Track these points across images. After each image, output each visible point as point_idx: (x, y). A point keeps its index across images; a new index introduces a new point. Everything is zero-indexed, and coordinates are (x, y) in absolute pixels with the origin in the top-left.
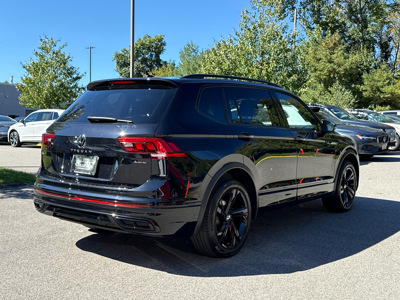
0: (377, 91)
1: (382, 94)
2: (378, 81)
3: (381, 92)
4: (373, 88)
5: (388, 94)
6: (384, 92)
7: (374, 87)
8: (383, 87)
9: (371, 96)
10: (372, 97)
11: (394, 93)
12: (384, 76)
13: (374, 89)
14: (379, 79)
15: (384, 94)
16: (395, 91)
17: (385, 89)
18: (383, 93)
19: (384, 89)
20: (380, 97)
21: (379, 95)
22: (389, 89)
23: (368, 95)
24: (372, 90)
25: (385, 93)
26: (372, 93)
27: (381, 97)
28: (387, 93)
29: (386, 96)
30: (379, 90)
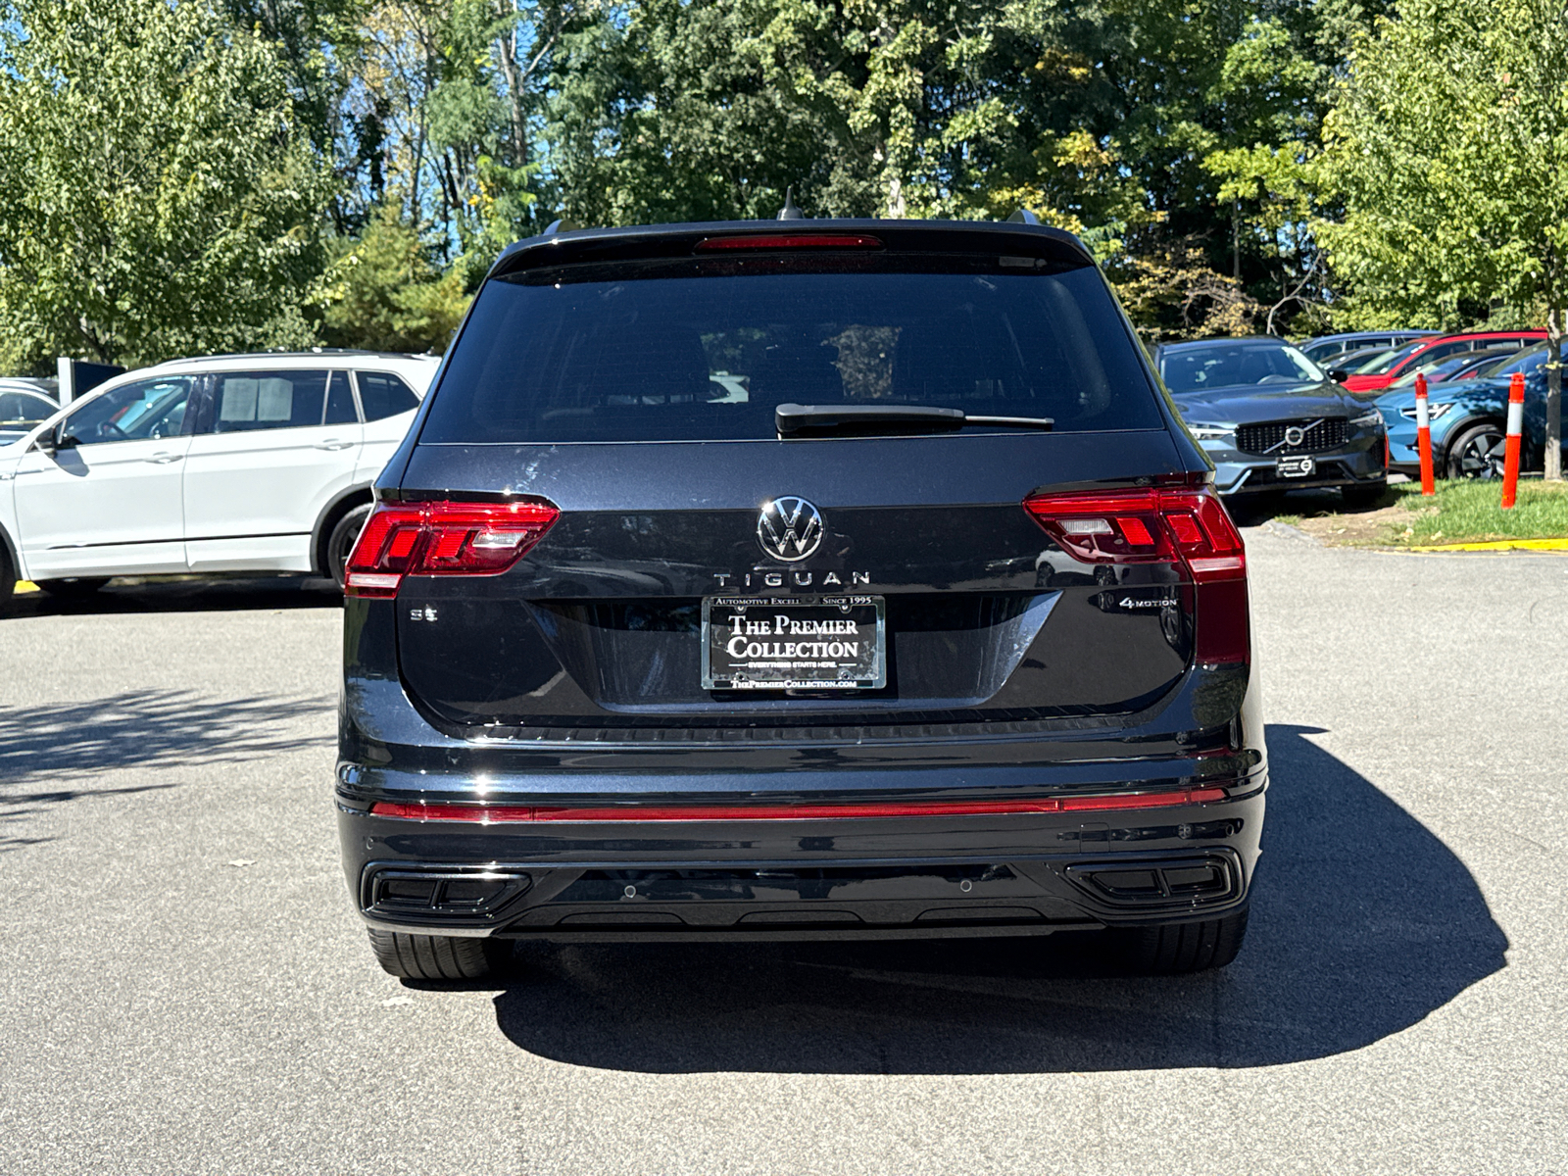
0: (379, 306)
1: (398, 315)
2: (377, 267)
3: (395, 310)
4: (364, 293)
5: (421, 317)
6: (403, 307)
7: (366, 289)
8: (402, 288)
9: (357, 324)
10: (360, 329)
11: (442, 313)
12: (397, 246)
13: (367, 298)
14: (381, 260)
15: (406, 316)
16: (442, 304)
17: (405, 298)
18: (401, 312)
19: (402, 298)
20: (390, 328)
21: (386, 318)
22: (423, 298)
23: (344, 320)
24: (360, 300)
25: (409, 311)
26: (360, 312)
27: (396, 328)
28: (418, 314)
29: (414, 324)
30: (386, 302)
